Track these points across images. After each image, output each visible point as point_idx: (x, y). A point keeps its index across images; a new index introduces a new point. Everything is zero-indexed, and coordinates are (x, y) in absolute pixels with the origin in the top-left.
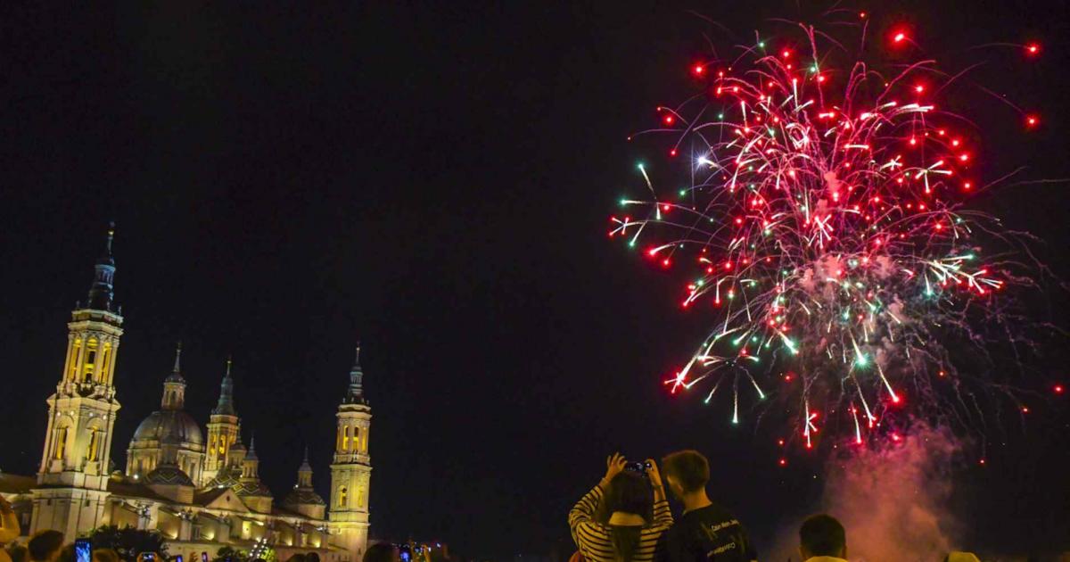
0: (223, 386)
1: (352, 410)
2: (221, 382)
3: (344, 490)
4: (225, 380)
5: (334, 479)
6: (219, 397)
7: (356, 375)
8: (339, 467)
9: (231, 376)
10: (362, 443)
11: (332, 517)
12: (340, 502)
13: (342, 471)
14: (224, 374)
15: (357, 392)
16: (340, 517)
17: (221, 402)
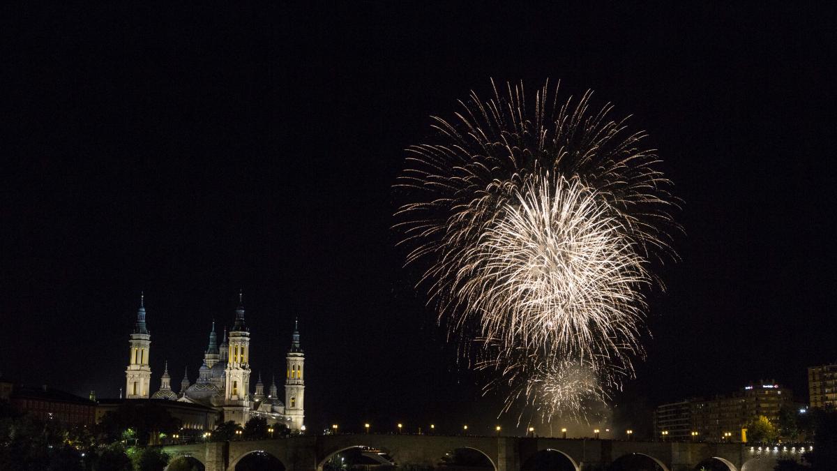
0: (211, 337)
1: (297, 356)
2: (210, 335)
3: (293, 399)
4: (212, 333)
5: (287, 393)
6: (209, 344)
7: (297, 336)
8: (289, 386)
9: (215, 331)
10: (300, 374)
11: (287, 412)
12: (291, 405)
13: (292, 388)
14: (211, 331)
15: (298, 346)
16: (292, 412)
17: (210, 346)
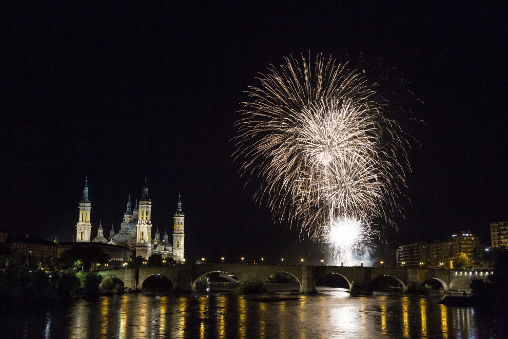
1: (180, 216)
2: (127, 203)
3: (178, 242)
5: (174, 239)
7: (180, 204)
8: (175, 235)
9: (130, 201)
10: (182, 227)
11: (174, 251)
12: (176, 246)
13: (177, 236)
14: (128, 201)
15: (180, 210)
16: (177, 251)
17: (127, 210)
